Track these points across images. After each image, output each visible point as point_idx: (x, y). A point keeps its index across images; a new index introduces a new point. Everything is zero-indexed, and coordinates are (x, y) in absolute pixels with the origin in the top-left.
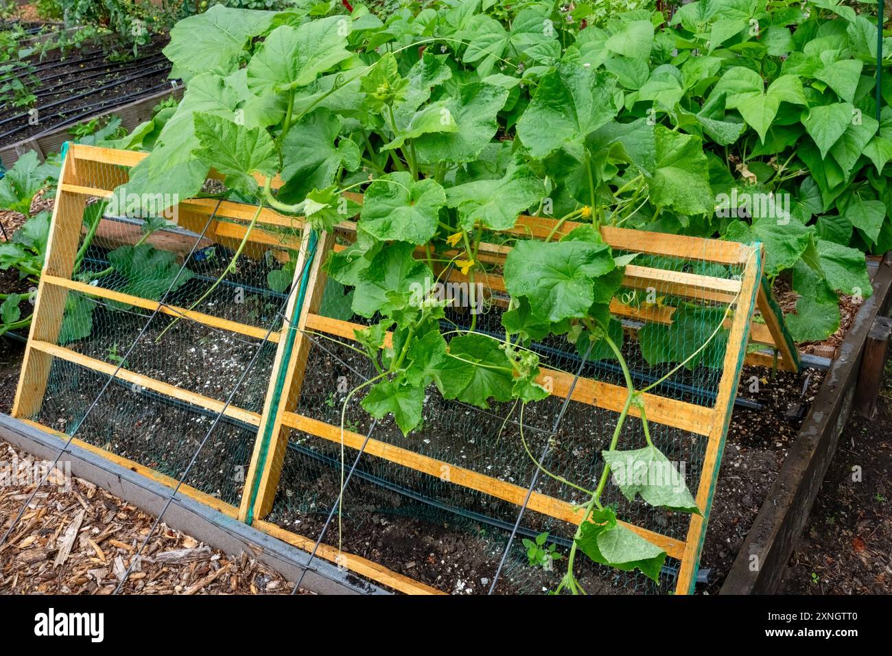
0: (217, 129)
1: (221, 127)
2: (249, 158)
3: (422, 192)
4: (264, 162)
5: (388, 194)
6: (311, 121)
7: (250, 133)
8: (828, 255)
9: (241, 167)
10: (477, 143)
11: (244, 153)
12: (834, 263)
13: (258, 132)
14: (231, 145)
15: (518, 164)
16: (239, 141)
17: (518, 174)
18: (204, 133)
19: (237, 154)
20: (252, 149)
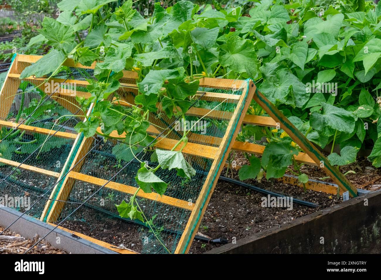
0: (52, 24)
1: (55, 24)
2: (63, 37)
3: (125, 53)
4: (68, 39)
5: (114, 55)
6: (98, 28)
7: (66, 27)
8: (336, 113)
9: (59, 40)
10: (155, 36)
11: (61, 34)
12: (338, 118)
13: (69, 27)
14: (56, 31)
15: (168, 45)
16: (60, 30)
17: (166, 49)
18: (46, 25)
19: (58, 34)
20: (65, 33)
